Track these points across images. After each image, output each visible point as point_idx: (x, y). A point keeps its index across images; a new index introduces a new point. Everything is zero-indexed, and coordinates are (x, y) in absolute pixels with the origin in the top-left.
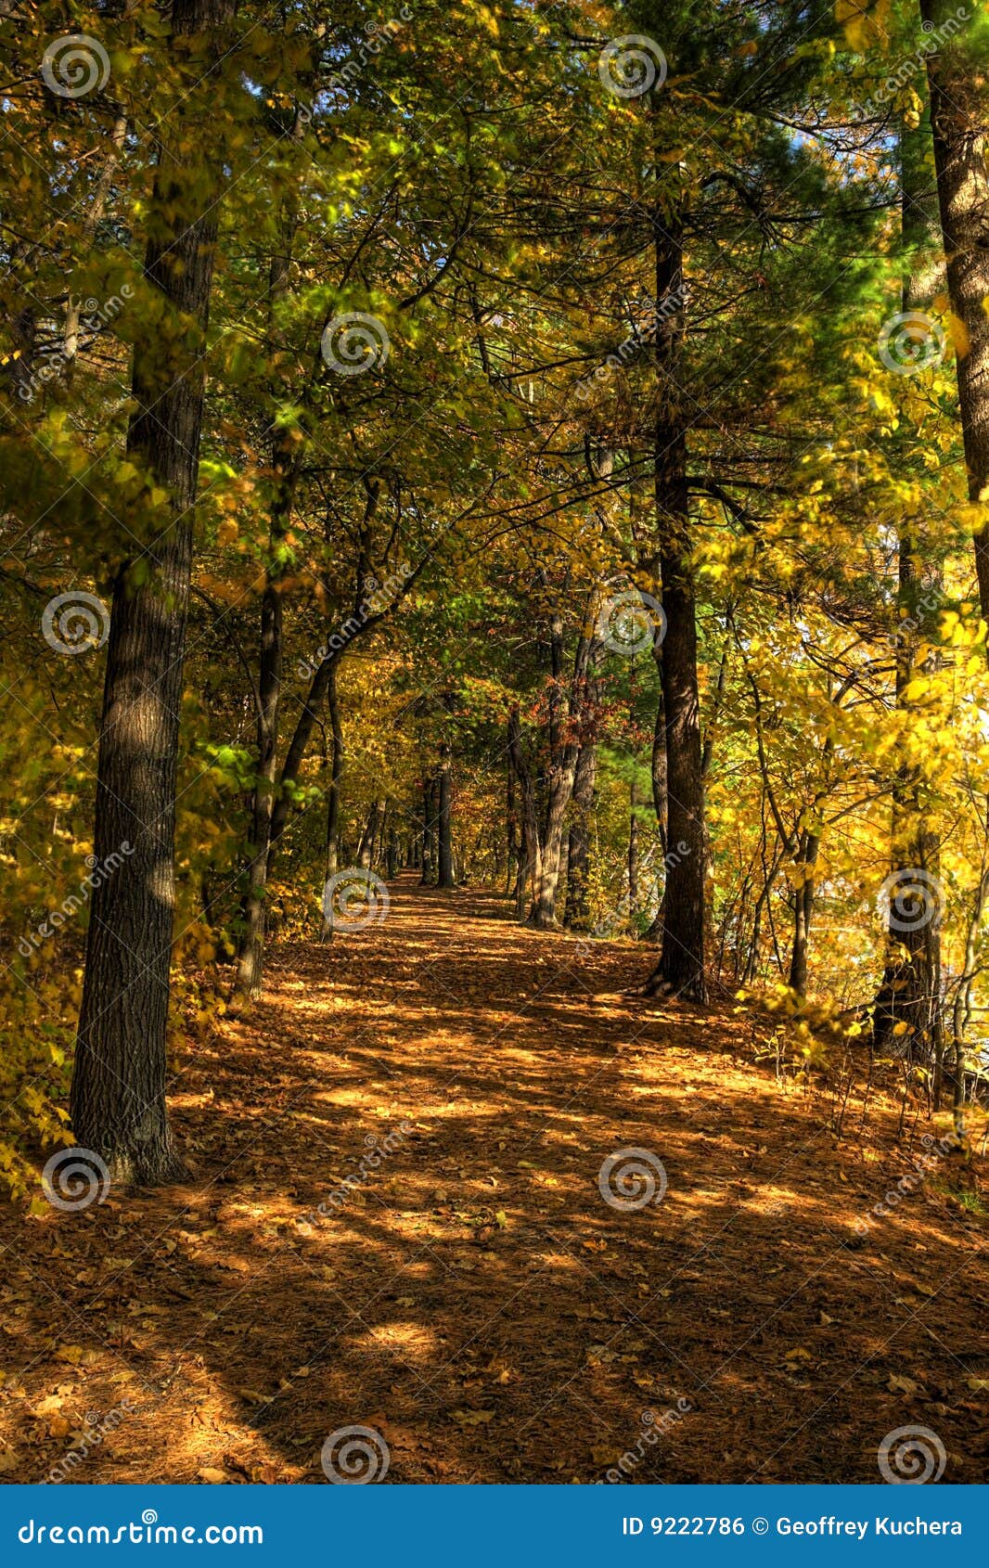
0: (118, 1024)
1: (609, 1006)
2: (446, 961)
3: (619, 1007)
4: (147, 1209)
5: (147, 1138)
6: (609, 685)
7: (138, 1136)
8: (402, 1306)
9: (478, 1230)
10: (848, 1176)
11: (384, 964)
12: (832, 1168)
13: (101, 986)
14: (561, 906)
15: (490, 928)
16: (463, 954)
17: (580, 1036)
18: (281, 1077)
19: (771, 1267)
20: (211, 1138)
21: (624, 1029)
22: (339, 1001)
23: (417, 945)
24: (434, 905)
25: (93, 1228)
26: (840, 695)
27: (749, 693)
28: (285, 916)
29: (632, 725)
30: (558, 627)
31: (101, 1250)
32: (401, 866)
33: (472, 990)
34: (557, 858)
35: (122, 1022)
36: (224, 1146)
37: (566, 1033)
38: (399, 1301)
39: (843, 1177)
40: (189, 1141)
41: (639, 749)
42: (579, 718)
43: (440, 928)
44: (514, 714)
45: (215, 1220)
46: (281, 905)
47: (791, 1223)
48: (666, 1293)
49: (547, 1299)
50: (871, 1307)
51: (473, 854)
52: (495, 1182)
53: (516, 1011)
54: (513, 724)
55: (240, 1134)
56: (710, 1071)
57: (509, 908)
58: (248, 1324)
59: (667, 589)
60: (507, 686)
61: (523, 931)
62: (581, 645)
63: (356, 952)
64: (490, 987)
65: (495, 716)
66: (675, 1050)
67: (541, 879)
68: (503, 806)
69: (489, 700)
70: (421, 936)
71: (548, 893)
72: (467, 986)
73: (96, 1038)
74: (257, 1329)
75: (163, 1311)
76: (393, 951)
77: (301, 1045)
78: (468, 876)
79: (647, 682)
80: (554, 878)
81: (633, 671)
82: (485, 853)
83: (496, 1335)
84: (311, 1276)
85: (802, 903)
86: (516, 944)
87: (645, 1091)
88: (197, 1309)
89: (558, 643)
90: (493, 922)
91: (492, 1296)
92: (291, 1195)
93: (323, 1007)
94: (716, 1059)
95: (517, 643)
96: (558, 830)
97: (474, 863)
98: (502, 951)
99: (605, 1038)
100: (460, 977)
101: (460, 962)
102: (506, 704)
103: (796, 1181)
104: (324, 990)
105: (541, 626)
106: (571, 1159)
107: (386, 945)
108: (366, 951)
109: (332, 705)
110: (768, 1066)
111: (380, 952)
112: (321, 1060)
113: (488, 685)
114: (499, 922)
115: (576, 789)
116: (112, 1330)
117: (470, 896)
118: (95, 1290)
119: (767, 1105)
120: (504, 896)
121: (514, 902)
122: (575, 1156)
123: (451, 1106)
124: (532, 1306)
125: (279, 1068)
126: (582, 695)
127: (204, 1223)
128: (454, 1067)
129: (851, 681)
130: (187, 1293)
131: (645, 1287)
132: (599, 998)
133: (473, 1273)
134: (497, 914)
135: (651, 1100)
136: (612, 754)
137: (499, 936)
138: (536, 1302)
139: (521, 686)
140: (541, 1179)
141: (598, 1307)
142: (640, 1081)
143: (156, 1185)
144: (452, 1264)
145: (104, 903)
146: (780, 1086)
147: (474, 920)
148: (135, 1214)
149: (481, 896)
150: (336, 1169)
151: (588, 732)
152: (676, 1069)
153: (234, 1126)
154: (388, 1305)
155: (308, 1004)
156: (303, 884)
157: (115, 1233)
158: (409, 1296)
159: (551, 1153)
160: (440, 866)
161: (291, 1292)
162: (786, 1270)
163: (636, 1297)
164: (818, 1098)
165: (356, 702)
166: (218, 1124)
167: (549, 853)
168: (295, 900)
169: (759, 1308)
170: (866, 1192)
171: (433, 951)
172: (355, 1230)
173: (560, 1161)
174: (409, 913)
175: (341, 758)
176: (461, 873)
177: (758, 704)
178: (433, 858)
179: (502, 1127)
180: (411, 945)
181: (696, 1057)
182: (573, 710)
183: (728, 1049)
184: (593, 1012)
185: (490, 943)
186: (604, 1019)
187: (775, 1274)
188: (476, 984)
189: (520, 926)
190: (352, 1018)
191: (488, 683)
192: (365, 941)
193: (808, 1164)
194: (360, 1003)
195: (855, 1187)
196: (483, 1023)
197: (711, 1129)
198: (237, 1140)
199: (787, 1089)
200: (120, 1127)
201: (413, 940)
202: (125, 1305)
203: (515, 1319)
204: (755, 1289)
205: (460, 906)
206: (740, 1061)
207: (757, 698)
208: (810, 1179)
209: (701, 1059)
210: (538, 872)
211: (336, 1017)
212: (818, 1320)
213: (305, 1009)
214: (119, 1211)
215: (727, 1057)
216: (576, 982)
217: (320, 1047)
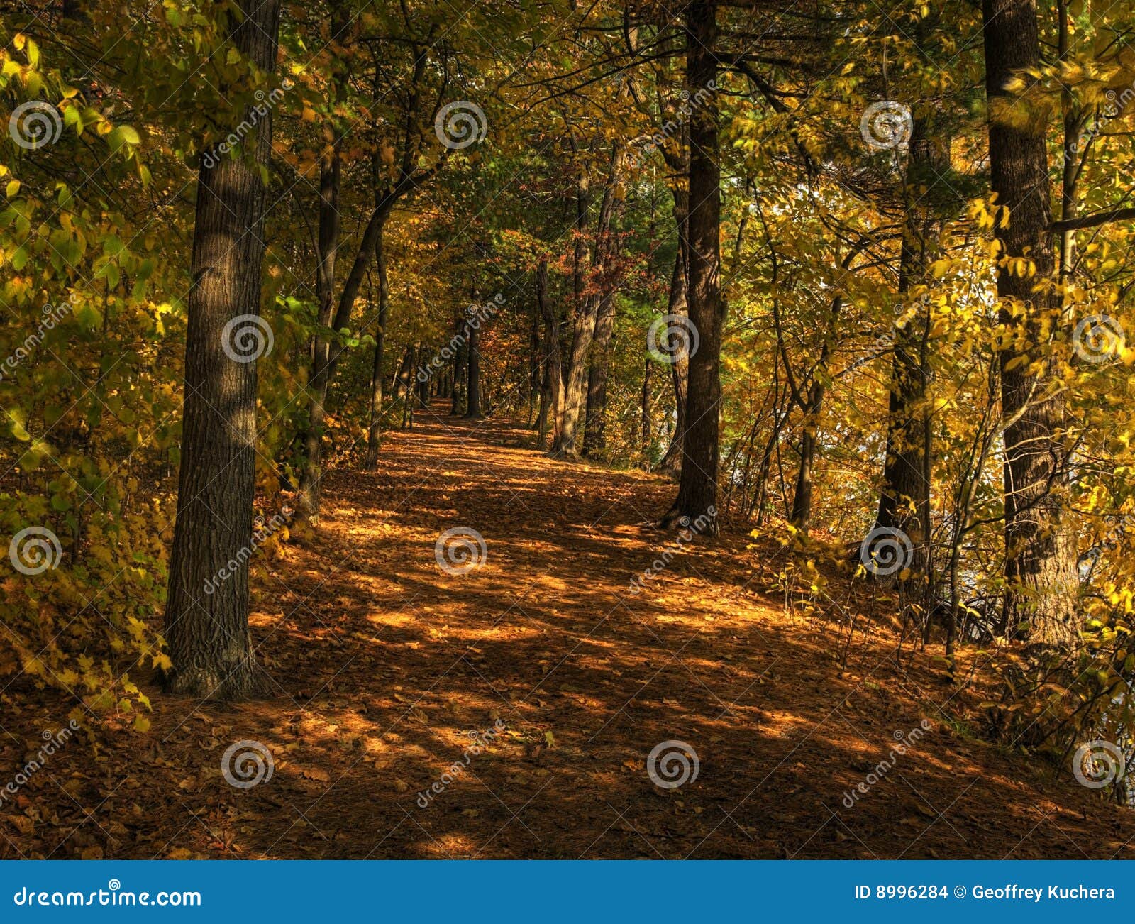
0: (207, 559)
1: (628, 537)
2: (480, 490)
3: (639, 538)
4: (235, 723)
5: (233, 659)
6: (629, 238)
7: (225, 658)
8: (467, 816)
9: (529, 748)
10: (852, 703)
11: (425, 492)
12: (838, 695)
13: (191, 524)
14: (580, 438)
15: (515, 458)
16: (495, 484)
17: (606, 565)
18: (343, 599)
19: (790, 788)
20: (286, 656)
21: (643, 560)
22: (387, 526)
23: (453, 473)
24: (464, 434)
25: (190, 739)
26: (850, 257)
27: (767, 257)
28: (334, 445)
29: (649, 277)
30: (584, 183)
31: (198, 760)
32: (432, 396)
33: (507, 519)
34: (578, 395)
35: (211, 557)
36: (299, 665)
37: (593, 562)
38: (465, 812)
39: (848, 704)
40: (267, 660)
41: (656, 298)
42: (601, 268)
43: (471, 458)
44: (543, 265)
45: (296, 733)
46: (330, 435)
47: (804, 745)
48: (699, 810)
49: (594, 813)
50: (879, 827)
51: (498, 387)
52: (543, 703)
53: (549, 539)
54: (541, 271)
55: (311, 654)
56: (726, 601)
57: (532, 438)
58: (333, 831)
59: (696, 158)
60: (535, 236)
61: (548, 462)
62: (604, 201)
63: (399, 480)
64: (522, 516)
65: (524, 263)
66: (692, 580)
67: (564, 413)
68: (528, 345)
69: (519, 249)
70: (455, 465)
71: (569, 427)
72: (502, 515)
73: (187, 571)
74: (342, 836)
75: (258, 818)
76: (432, 480)
77: (358, 570)
78: (494, 408)
79: (666, 236)
80: (575, 414)
81: (652, 226)
82: (509, 387)
83: (553, 845)
84: (385, 788)
85: (806, 449)
86: (542, 474)
87: (668, 619)
88: (287, 816)
89: (584, 200)
90: (518, 451)
91: (545, 809)
92: (361, 712)
93: (373, 533)
94: (730, 589)
95: (546, 196)
96: (579, 369)
97: (499, 396)
98: (529, 481)
99: (629, 568)
100: (494, 507)
101: (494, 492)
102: (534, 253)
103: (807, 708)
104: (373, 517)
105: (567, 181)
106: (606, 682)
107: (426, 474)
108: (407, 479)
109: (378, 254)
110: (776, 599)
111: (421, 480)
112: (375, 584)
113: (517, 235)
114: (524, 452)
115: (596, 334)
116: (215, 834)
117: (495, 426)
118: (196, 797)
119: (779, 636)
120: (527, 427)
121: (537, 433)
122: (610, 680)
123: (496, 631)
124: (581, 819)
125: (340, 590)
126: (605, 247)
127: (287, 736)
128: (495, 592)
129: (859, 246)
130: (278, 801)
131: (681, 804)
132: (620, 529)
133: (527, 787)
134: (522, 443)
135: (674, 628)
136: (631, 303)
137: (524, 467)
138: (585, 816)
139: (547, 236)
140: (582, 701)
141: (641, 822)
142: (663, 611)
143: (240, 701)
144: (509, 779)
145: (194, 450)
146: (788, 616)
147: (502, 450)
148: (226, 727)
149: (506, 426)
150: (399, 688)
151: (608, 281)
152: (694, 598)
153: (305, 646)
154: (454, 816)
155: (361, 530)
156: (349, 416)
157: (209, 744)
158: (472, 807)
159: (589, 678)
160: (470, 398)
161: (368, 802)
162: (803, 790)
163: (673, 813)
164: (823, 629)
165: (401, 252)
166: (290, 643)
167: (571, 391)
168: (343, 431)
169: (781, 826)
170: (869, 719)
171: (468, 481)
172: (421, 745)
173: (598, 685)
174: (442, 442)
175: (386, 302)
176: (486, 404)
177: (776, 267)
178: (462, 389)
179: (543, 651)
180: (447, 473)
181: (712, 587)
182: (595, 261)
183: (739, 580)
184: (616, 543)
185: (519, 473)
186: (625, 549)
187: (793, 795)
188: (510, 513)
189: (544, 456)
190: (400, 544)
191: (517, 234)
192: (406, 469)
193: (817, 691)
194: (407, 530)
195: (859, 713)
196: (519, 550)
197: (729, 657)
198: (309, 659)
199: (794, 620)
200: (209, 650)
201: (449, 469)
202: (225, 811)
203: (567, 831)
204: (777, 808)
205: (488, 436)
206: (750, 592)
207: (774, 261)
208: (820, 706)
209: (716, 590)
210: (560, 408)
211: (386, 542)
212: (834, 838)
213: (359, 534)
214: (211, 725)
215: (738, 588)
216: (599, 512)
217: (373, 572)
